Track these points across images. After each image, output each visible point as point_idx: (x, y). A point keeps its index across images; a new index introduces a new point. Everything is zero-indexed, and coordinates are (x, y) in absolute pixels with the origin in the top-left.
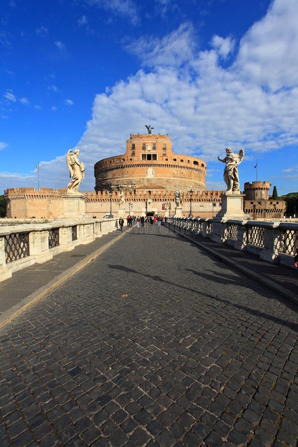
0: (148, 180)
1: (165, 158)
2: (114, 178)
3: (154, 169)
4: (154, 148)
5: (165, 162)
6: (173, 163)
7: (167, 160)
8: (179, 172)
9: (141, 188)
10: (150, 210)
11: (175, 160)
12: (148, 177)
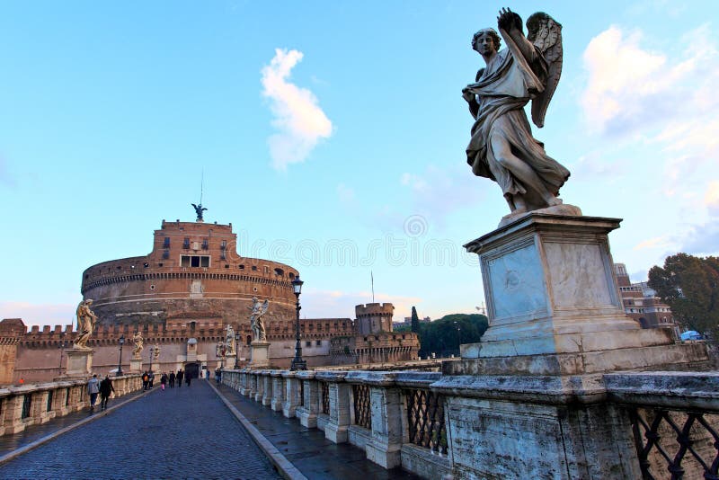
0: (192, 302)
1: (223, 264)
2: (124, 299)
3: (203, 283)
4: (205, 247)
5: (224, 271)
6: (238, 272)
7: (227, 267)
8: (248, 289)
9: (177, 317)
10: (192, 358)
11: (242, 267)
12: (192, 296)
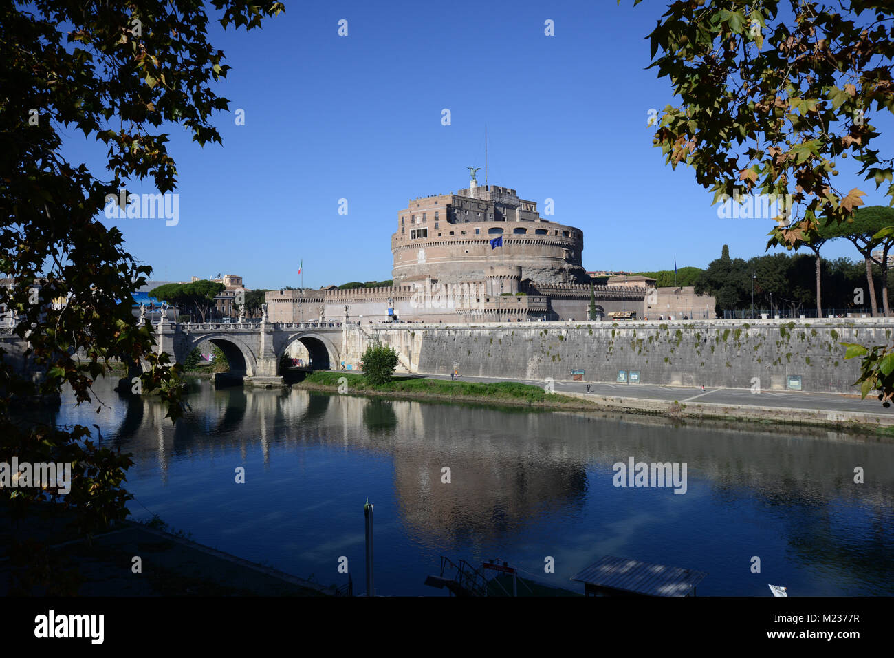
0: (419, 267)
1: (437, 232)
3: (425, 251)
4: (424, 220)
5: (439, 239)
6: (450, 238)
7: (440, 235)
8: (459, 252)
11: (452, 233)
12: (419, 263)
